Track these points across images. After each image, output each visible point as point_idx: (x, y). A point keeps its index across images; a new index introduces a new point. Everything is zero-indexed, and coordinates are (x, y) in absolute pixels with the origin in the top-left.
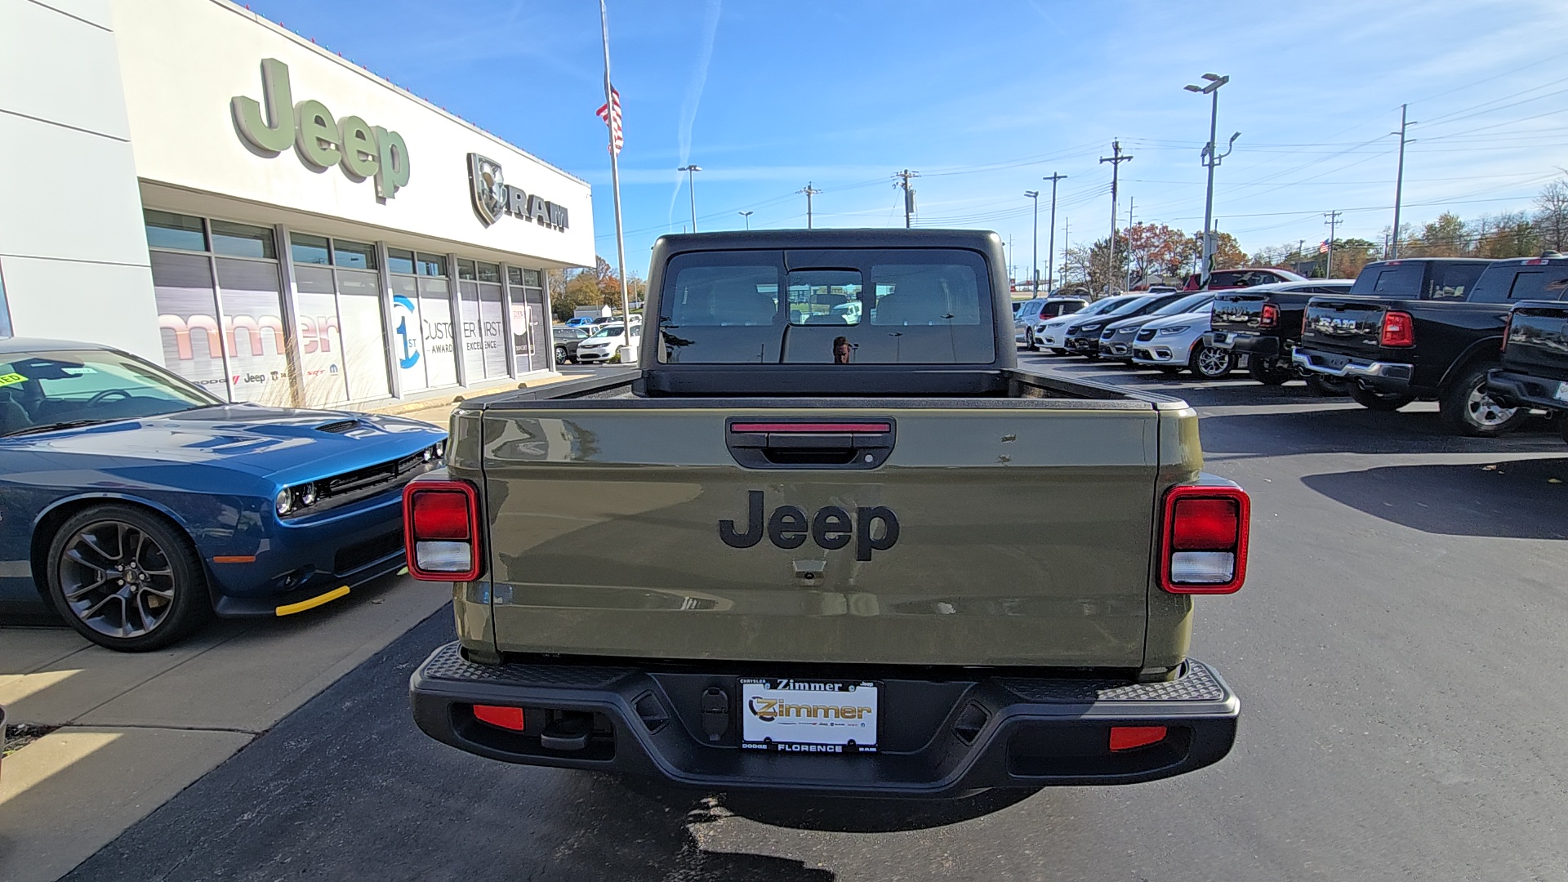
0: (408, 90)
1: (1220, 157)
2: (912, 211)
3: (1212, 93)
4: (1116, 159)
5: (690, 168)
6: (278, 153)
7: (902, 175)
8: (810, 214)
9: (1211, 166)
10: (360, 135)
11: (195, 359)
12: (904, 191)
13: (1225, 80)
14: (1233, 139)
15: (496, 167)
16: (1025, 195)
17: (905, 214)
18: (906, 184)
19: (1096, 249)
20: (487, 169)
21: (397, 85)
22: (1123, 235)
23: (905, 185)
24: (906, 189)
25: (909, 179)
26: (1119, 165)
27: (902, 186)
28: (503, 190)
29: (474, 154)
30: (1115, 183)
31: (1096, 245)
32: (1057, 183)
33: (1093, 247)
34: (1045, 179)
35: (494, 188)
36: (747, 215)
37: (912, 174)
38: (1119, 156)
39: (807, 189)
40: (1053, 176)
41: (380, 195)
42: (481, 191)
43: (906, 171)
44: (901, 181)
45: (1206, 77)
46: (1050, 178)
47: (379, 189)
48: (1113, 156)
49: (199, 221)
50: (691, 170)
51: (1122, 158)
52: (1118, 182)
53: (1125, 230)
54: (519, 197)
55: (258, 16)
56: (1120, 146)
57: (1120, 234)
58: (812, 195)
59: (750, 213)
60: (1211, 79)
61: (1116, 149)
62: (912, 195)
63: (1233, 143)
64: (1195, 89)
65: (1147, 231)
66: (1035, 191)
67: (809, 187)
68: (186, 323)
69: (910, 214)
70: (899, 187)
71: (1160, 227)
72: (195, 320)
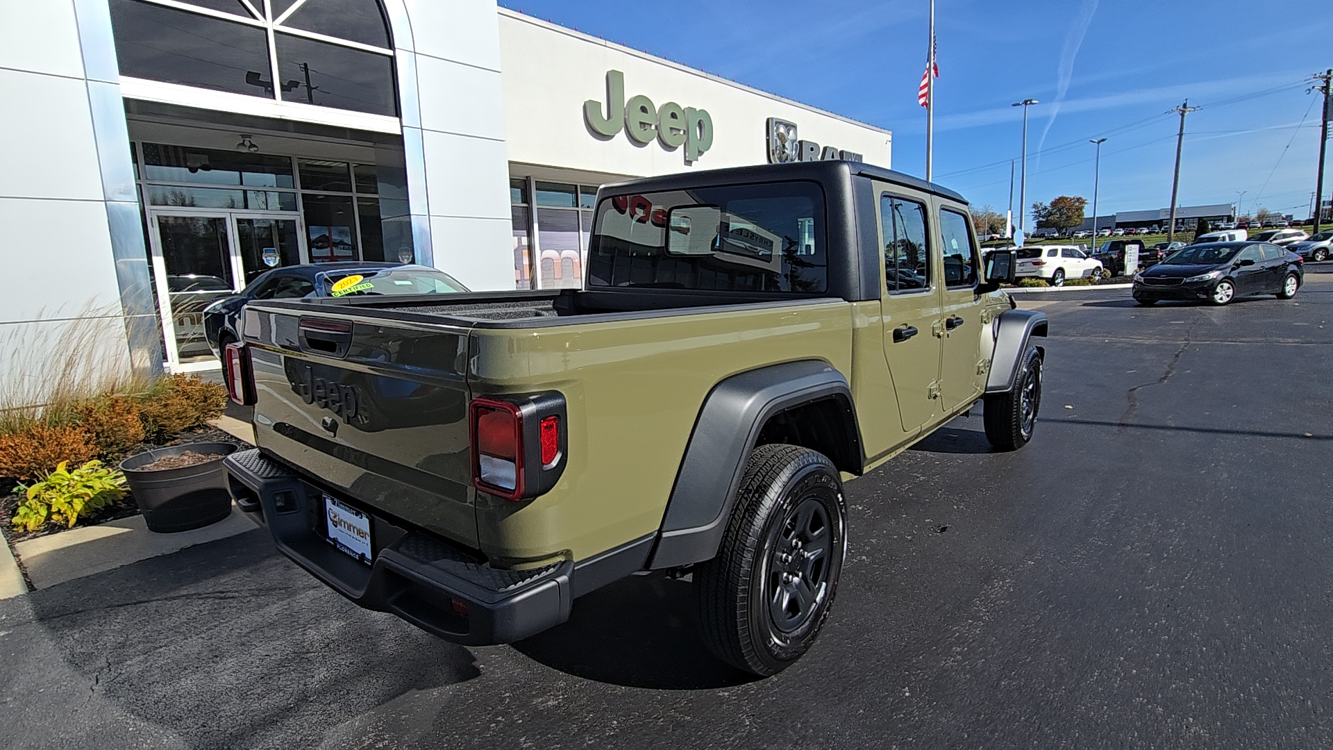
0: (718, 76)
6: (614, 136)
10: (674, 116)
11: (563, 279)
15: (790, 126)
20: (782, 130)
21: (710, 73)
27: (1324, 90)
28: (796, 145)
29: (772, 119)
35: (786, 144)
36: (1099, 142)
39: (1181, 107)
41: (687, 159)
42: (774, 148)
44: (1321, 85)
47: (687, 154)
49: (574, 187)
50: (1027, 104)
54: (812, 149)
55: (607, 42)
58: (1186, 114)
59: (1103, 140)
67: (1185, 106)
68: (560, 254)
70: (1319, 91)
72: (565, 253)
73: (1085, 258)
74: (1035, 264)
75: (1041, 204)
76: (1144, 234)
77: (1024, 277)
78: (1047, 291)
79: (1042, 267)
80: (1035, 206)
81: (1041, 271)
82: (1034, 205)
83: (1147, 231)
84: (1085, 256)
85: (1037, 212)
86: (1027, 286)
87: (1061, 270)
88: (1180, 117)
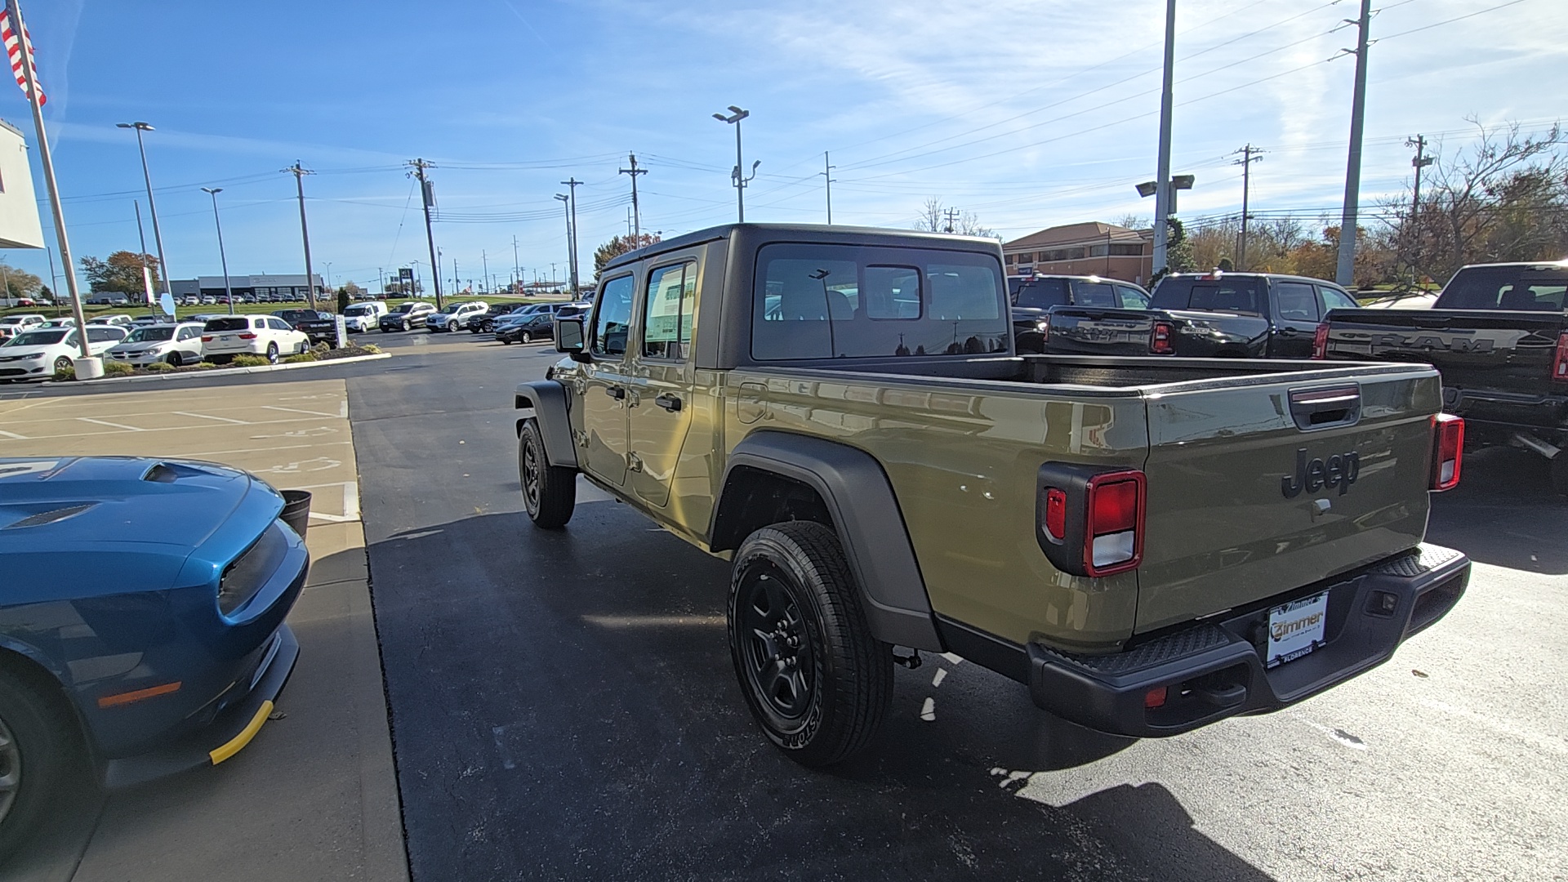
1: (746, 180)
2: (432, 205)
3: (735, 123)
4: (633, 171)
5: (137, 125)
7: (416, 165)
8: (301, 198)
9: (740, 187)
12: (420, 182)
13: (746, 114)
14: (755, 166)
16: (555, 198)
17: (423, 207)
18: (421, 174)
19: (599, 254)
22: (622, 243)
23: (420, 176)
24: (421, 179)
25: (424, 169)
26: (636, 177)
27: (417, 176)
30: (635, 193)
31: (599, 250)
32: (575, 188)
33: (597, 252)
34: (562, 183)
36: (213, 192)
37: (427, 164)
38: (636, 168)
39: (295, 168)
40: (570, 181)
43: (420, 160)
44: (416, 171)
45: (732, 108)
46: (568, 183)
48: (631, 169)
50: (138, 128)
51: (639, 171)
52: (637, 193)
53: (624, 237)
56: (636, 159)
57: (620, 241)
58: (302, 176)
59: (218, 191)
60: (735, 111)
61: (633, 162)
62: (429, 187)
63: (756, 169)
64: (721, 118)
65: (643, 240)
66: (565, 195)
67: (298, 167)
69: (429, 207)
70: (413, 176)
71: (653, 237)
73: (292, 330)
74: (242, 337)
75: (94, 259)
76: (240, 303)
77: (236, 354)
78: (273, 369)
79: (253, 341)
80: (85, 262)
81: (253, 346)
82: (83, 260)
83: (242, 299)
84: (291, 328)
85: (90, 270)
86: (246, 366)
87: (273, 344)
88: (296, 178)
